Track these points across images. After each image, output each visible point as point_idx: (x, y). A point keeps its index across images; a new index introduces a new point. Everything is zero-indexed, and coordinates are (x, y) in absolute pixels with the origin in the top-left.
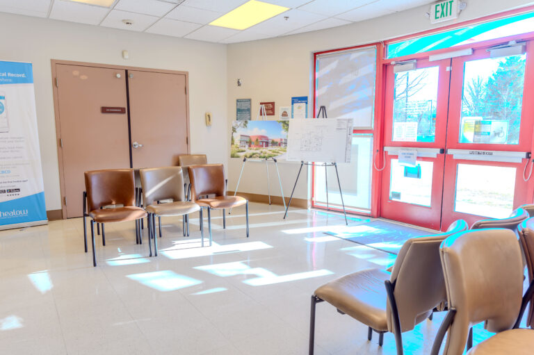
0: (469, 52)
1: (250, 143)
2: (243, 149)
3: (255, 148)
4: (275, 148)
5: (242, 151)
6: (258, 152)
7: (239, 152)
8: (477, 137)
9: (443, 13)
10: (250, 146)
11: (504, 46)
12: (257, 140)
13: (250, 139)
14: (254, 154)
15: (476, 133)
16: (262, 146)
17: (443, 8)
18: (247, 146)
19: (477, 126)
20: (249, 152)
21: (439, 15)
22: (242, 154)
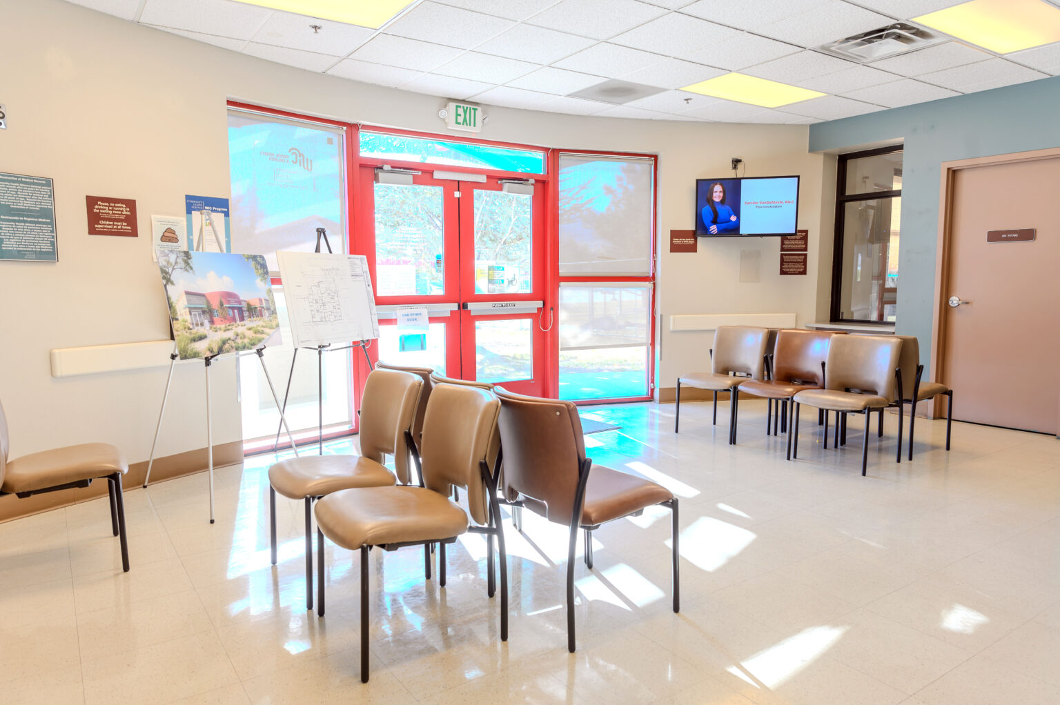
0: (482, 179)
1: (208, 312)
2: (201, 331)
3: (223, 326)
4: (255, 323)
5: (202, 338)
6: (230, 334)
7: (194, 340)
8: (491, 286)
9: (465, 120)
10: (212, 322)
11: (516, 181)
12: (222, 305)
13: (208, 302)
14: (224, 342)
15: (491, 281)
16: (234, 319)
17: (465, 112)
18: (206, 322)
19: (491, 272)
20: (215, 337)
21: (461, 119)
22: (201, 346)
